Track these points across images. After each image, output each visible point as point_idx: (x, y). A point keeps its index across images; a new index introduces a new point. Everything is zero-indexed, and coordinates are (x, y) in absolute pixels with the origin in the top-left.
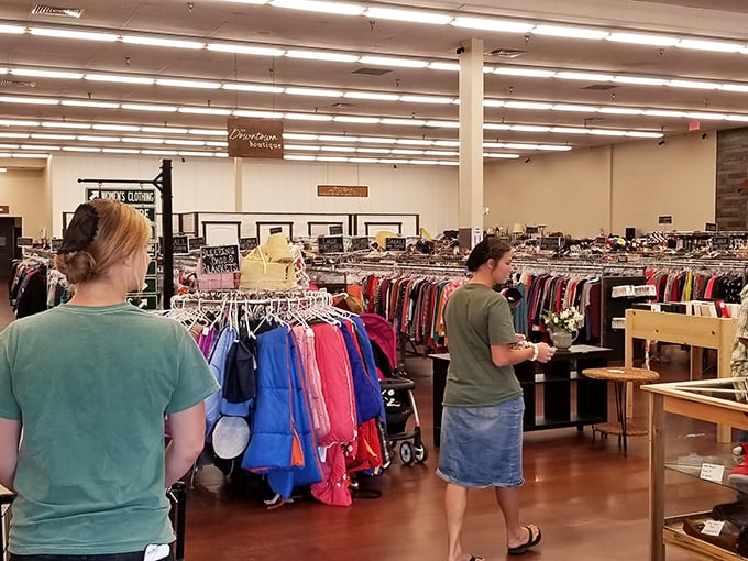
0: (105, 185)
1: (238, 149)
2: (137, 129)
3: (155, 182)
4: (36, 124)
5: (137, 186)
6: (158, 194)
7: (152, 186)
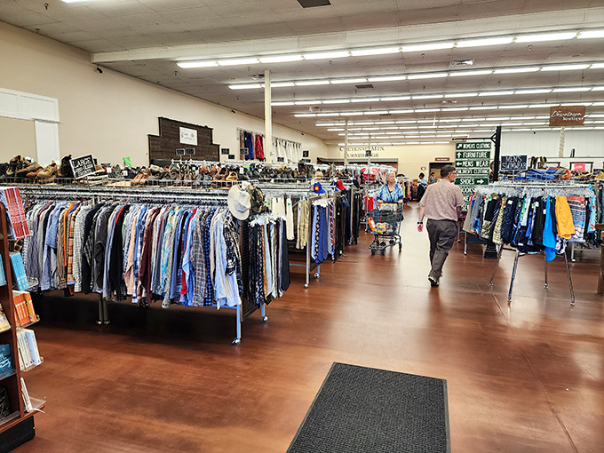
0: (468, 141)
1: (555, 122)
2: (508, 118)
3: (491, 138)
4: (460, 120)
5: (482, 141)
6: (493, 144)
7: (490, 140)
